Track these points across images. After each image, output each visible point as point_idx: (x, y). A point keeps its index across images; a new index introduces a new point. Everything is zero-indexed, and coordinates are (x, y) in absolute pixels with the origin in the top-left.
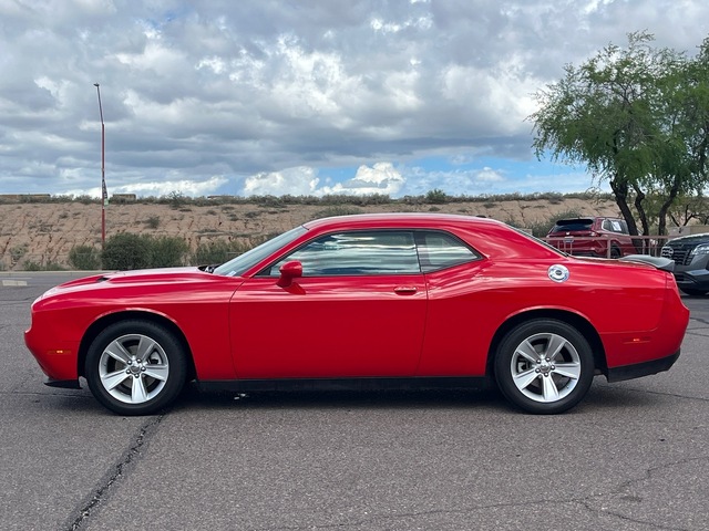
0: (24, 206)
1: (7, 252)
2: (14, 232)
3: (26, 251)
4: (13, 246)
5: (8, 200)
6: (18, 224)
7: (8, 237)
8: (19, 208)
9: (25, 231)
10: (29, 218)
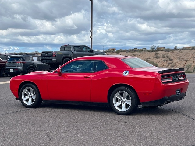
0: (193, 50)
1: (185, 66)
2: (188, 60)
3: (191, 66)
4: (187, 64)
5: (188, 48)
6: (190, 57)
7: (186, 61)
8: (191, 51)
9: (192, 59)
10: (194, 55)
